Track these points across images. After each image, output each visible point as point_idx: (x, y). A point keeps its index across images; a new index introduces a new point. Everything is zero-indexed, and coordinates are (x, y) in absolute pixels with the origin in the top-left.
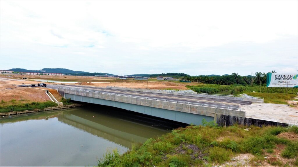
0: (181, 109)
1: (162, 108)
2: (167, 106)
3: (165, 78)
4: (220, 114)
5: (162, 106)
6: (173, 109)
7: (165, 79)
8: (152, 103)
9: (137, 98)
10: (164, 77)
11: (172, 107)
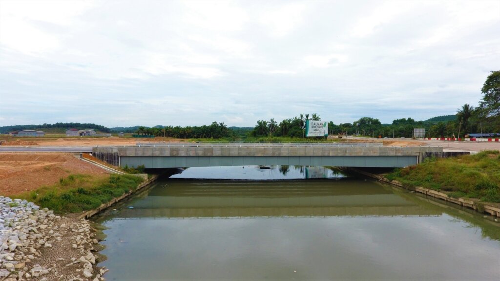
0: (385, 153)
1: (362, 154)
2: (368, 152)
3: (83, 132)
4: (424, 152)
5: (361, 152)
6: (375, 155)
7: (81, 134)
8: (347, 151)
9: (322, 148)
10: (81, 131)
11: (375, 153)
